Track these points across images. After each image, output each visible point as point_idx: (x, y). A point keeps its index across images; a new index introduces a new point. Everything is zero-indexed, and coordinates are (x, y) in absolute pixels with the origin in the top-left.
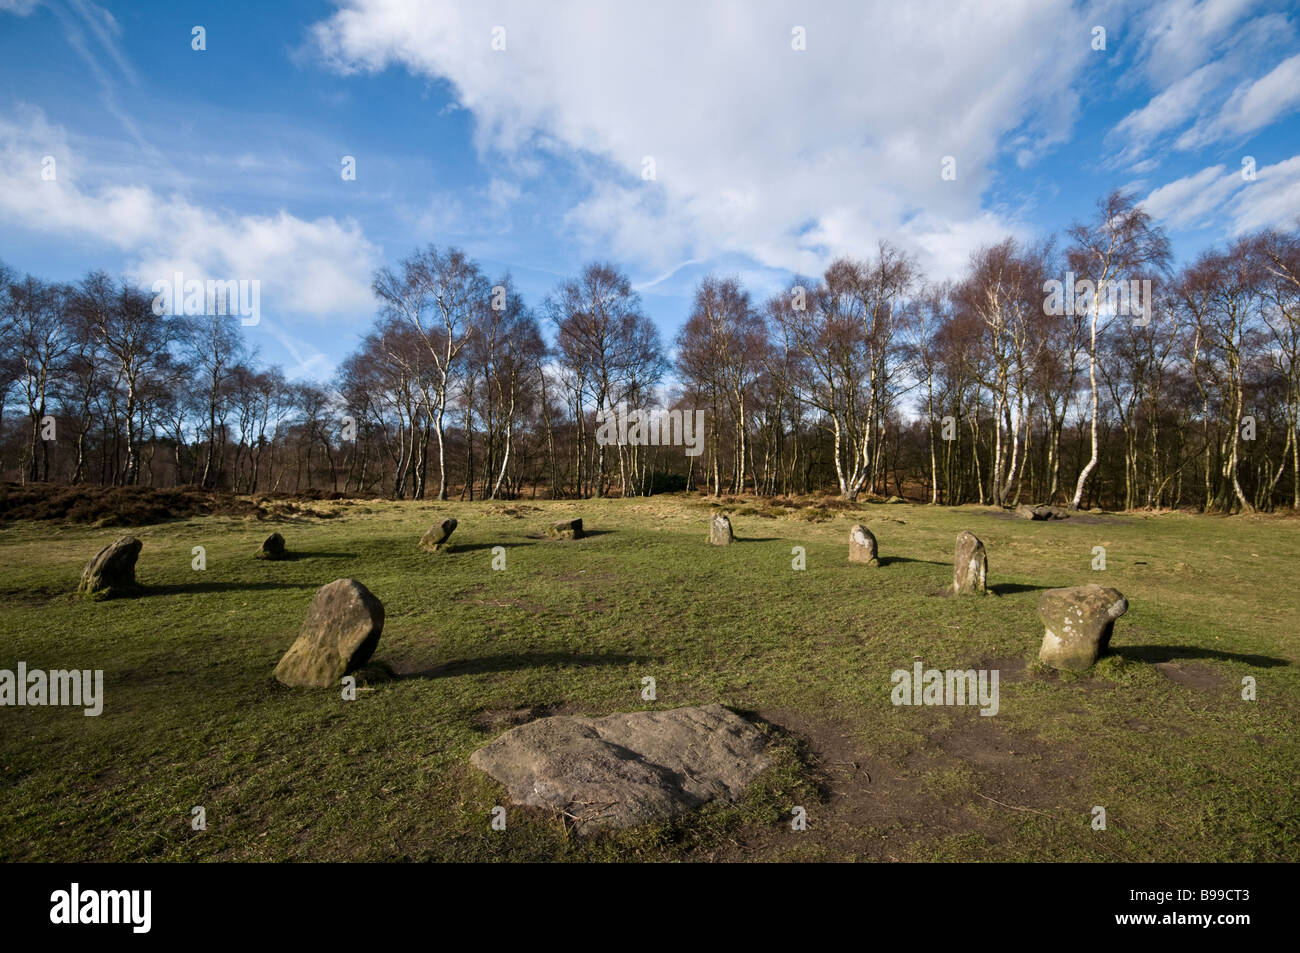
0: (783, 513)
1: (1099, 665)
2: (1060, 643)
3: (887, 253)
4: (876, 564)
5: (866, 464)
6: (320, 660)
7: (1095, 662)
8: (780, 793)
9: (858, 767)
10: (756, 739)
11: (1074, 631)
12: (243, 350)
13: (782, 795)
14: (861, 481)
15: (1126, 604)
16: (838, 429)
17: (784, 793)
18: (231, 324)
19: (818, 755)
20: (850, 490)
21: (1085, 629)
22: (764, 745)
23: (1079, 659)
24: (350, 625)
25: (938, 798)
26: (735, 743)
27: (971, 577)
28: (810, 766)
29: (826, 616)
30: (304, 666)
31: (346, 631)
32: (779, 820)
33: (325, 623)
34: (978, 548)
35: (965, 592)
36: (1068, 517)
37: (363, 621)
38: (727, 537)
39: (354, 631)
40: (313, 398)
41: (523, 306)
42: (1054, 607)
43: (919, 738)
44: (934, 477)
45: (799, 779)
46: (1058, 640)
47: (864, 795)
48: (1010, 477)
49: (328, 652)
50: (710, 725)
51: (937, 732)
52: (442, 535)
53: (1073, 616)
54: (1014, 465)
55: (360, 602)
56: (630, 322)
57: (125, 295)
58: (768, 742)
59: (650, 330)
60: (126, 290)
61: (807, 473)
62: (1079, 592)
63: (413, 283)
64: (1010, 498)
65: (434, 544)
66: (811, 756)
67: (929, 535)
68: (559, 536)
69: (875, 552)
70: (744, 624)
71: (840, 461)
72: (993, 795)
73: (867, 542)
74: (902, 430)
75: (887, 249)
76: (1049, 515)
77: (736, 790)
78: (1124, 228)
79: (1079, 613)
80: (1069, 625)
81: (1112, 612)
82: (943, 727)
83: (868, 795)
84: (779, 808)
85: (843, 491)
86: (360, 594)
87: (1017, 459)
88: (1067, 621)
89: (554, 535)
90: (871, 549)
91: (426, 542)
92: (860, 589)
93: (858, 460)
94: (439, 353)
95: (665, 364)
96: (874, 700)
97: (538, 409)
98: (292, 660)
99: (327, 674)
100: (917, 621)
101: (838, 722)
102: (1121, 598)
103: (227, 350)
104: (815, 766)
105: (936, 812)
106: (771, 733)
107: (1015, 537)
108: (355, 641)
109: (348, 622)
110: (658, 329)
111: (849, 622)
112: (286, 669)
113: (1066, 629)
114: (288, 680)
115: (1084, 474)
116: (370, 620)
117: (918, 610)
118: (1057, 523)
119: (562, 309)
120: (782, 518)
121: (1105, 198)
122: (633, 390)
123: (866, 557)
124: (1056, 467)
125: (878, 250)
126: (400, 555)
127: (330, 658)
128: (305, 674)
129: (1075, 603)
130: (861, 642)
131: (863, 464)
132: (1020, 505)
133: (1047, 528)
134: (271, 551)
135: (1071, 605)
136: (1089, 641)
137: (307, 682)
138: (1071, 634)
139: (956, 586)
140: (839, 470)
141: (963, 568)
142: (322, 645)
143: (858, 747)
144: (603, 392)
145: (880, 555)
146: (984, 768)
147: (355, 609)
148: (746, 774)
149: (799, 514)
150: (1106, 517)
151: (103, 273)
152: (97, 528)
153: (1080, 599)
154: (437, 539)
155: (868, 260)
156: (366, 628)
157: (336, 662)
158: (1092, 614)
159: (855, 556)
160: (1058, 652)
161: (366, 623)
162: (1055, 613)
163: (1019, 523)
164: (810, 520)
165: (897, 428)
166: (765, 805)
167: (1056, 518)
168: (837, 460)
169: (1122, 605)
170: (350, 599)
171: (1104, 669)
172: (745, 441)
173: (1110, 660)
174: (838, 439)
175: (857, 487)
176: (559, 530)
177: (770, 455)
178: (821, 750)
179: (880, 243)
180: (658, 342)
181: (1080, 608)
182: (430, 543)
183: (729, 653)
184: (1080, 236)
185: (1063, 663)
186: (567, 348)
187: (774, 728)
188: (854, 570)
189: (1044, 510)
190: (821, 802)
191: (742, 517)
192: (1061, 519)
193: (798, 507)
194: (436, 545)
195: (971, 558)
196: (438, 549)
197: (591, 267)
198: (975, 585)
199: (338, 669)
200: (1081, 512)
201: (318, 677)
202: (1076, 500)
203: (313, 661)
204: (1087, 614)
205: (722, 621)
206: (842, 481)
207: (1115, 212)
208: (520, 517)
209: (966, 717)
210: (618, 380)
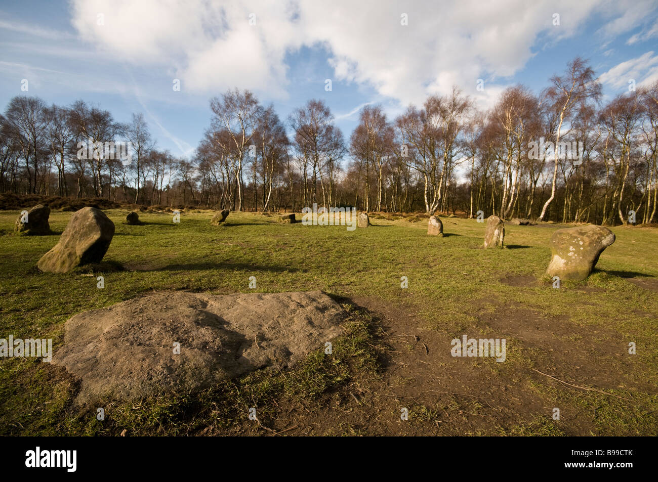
0: (397, 219)
1: (591, 277)
2: (565, 263)
3: (456, 93)
4: (442, 236)
5: (439, 198)
6: (64, 256)
7: (589, 275)
8: (338, 362)
9: (418, 339)
10: (337, 315)
11: (576, 255)
12: (150, 140)
13: (339, 363)
14: (436, 206)
15: (615, 237)
16: (426, 181)
17: (343, 361)
18: (144, 128)
19: (386, 329)
20: (431, 210)
21: (584, 255)
22: (342, 320)
23: (577, 273)
24: (85, 235)
25: (494, 372)
26: (317, 318)
27: (495, 239)
28: (376, 337)
29: (412, 255)
30: (54, 260)
31: (82, 239)
32: (325, 391)
33: (71, 233)
34: (500, 223)
35: (491, 247)
36: (537, 224)
37: (95, 233)
38: (366, 223)
39: (88, 238)
40: (185, 166)
41: (279, 121)
42: (563, 240)
43: (471, 319)
44: (471, 208)
45: (361, 349)
46: (563, 261)
47: (420, 365)
48: (509, 205)
49: (69, 251)
50: (303, 303)
51: (484, 314)
52: (222, 217)
53: (577, 245)
54: (512, 200)
55: (94, 221)
56: (329, 129)
57: (93, 112)
58: (347, 317)
59: (339, 134)
60: (93, 110)
61: (411, 205)
62: (581, 230)
63: (228, 106)
64: (508, 215)
65: (218, 222)
66: (380, 329)
67: (469, 229)
68: (283, 222)
69: (441, 229)
70: (364, 257)
71: (427, 197)
72: (549, 372)
73: (438, 225)
74: (457, 186)
75: (457, 90)
76: (527, 223)
77: (296, 357)
78: (581, 78)
79: (581, 243)
80: (573, 251)
81: (605, 242)
82: (490, 311)
83: (425, 366)
84: (331, 378)
85: (428, 211)
86: (95, 216)
87: (513, 197)
88: (571, 248)
89: (281, 222)
90: (439, 228)
91: (214, 221)
92: (431, 245)
93: (435, 196)
94: (238, 142)
95: (345, 150)
96: (436, 293)
97: (286, 172)
98: (48, 256)
99: (67, 265)
100: (465, 258)
101: (407, 306)
102: (611, 234)
103: (143, 141)
104: (382, 338)
105: (494, 388)
106: (352, 311)
107: (511, 231)
108: (87, 245)
109: (85, 232)
110: (343, 134)
111: (425, 258)
112: (44, 261)
113: (570, 254)
114: (43, 268)
115: (547, 204)
116: (99, 232)
117: (465, 253)
118: (532, 227)
119: (297, 121)
120: (397, 221)
121: (572, 61)
122: (330, 162)
123: (437, 232)
124: (532, 202)
125: (452, 90)
126: (199, 226)
127: (70, 255)
128: (54, 264)
129: (578, 236)
130: (431, 267)
131: (438, 197)
132: (513, 219)
133: (527, 228)
134: (130, 221)
135: (576, 238)
136: (586, 262)
137: (55, 269)
138: (574, 257)
139: (486, 244)
140: (426, 201)
141: (490, 235)
142: (66, 247)
143: (421, 324)
144: (316, 162)
145: (444, 232)
146: (532, 345)
147: (90, 225)
148: (314, 343)
149: (405, 219)
150: (555, 225)
151: (82, 101)
152: (60, 211)
153: (582, 234)
154: (219, 219)
155: (447, 95)
156: (95, 236)
157: (74, 258)
158: (590, 243)
159: (431, 232)
160: (563, 269)
161: (96, 234)
162: (563, 244)
163: (513, 226)
164: (410, 221)
165: (455, 185)
166: (317, 374)
167: (531, 225)
168: (425, 196)
169: (612, 237)
170: (88, 219)
171: (595, 280)
172: (382, 187)
173: (599, 274)
174: (427, 186)
175: (434, 209)
176: (283, 219)
177: (394, 196)
178: (389, 326)
179: (453, 87)
180: (342, 140)
181: (582, 240)
182: (216, 222)
183: (349, 269)
184: (557, 82)
185: (565, 276)
186: (299, 142)
187: (356, 308)
188: (430, 238)
189: (525, 221)
190: (378, 371)
191: (378, 220)
192: (533, 225)
193: (405, 217)
194: (218, 223)
195: (495, 229)
196: (219, 224)
197: (311, 101)
198: (497, 243)
199: (74, 262)
200: (544, 222)
201: (61, 267)
202: (542, 216)
203: (60, 256)
204: (587, 243)
205: (352, 255)
206: (427, 206)
207: (576, 69)
208: (270, 216)
209: (506, 305)
210: (323, 158)
